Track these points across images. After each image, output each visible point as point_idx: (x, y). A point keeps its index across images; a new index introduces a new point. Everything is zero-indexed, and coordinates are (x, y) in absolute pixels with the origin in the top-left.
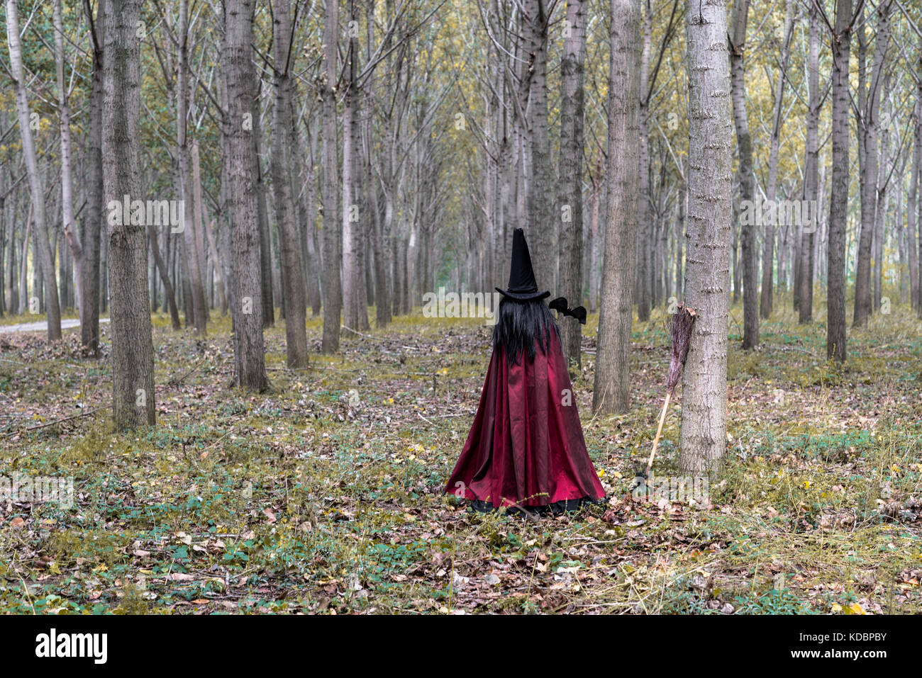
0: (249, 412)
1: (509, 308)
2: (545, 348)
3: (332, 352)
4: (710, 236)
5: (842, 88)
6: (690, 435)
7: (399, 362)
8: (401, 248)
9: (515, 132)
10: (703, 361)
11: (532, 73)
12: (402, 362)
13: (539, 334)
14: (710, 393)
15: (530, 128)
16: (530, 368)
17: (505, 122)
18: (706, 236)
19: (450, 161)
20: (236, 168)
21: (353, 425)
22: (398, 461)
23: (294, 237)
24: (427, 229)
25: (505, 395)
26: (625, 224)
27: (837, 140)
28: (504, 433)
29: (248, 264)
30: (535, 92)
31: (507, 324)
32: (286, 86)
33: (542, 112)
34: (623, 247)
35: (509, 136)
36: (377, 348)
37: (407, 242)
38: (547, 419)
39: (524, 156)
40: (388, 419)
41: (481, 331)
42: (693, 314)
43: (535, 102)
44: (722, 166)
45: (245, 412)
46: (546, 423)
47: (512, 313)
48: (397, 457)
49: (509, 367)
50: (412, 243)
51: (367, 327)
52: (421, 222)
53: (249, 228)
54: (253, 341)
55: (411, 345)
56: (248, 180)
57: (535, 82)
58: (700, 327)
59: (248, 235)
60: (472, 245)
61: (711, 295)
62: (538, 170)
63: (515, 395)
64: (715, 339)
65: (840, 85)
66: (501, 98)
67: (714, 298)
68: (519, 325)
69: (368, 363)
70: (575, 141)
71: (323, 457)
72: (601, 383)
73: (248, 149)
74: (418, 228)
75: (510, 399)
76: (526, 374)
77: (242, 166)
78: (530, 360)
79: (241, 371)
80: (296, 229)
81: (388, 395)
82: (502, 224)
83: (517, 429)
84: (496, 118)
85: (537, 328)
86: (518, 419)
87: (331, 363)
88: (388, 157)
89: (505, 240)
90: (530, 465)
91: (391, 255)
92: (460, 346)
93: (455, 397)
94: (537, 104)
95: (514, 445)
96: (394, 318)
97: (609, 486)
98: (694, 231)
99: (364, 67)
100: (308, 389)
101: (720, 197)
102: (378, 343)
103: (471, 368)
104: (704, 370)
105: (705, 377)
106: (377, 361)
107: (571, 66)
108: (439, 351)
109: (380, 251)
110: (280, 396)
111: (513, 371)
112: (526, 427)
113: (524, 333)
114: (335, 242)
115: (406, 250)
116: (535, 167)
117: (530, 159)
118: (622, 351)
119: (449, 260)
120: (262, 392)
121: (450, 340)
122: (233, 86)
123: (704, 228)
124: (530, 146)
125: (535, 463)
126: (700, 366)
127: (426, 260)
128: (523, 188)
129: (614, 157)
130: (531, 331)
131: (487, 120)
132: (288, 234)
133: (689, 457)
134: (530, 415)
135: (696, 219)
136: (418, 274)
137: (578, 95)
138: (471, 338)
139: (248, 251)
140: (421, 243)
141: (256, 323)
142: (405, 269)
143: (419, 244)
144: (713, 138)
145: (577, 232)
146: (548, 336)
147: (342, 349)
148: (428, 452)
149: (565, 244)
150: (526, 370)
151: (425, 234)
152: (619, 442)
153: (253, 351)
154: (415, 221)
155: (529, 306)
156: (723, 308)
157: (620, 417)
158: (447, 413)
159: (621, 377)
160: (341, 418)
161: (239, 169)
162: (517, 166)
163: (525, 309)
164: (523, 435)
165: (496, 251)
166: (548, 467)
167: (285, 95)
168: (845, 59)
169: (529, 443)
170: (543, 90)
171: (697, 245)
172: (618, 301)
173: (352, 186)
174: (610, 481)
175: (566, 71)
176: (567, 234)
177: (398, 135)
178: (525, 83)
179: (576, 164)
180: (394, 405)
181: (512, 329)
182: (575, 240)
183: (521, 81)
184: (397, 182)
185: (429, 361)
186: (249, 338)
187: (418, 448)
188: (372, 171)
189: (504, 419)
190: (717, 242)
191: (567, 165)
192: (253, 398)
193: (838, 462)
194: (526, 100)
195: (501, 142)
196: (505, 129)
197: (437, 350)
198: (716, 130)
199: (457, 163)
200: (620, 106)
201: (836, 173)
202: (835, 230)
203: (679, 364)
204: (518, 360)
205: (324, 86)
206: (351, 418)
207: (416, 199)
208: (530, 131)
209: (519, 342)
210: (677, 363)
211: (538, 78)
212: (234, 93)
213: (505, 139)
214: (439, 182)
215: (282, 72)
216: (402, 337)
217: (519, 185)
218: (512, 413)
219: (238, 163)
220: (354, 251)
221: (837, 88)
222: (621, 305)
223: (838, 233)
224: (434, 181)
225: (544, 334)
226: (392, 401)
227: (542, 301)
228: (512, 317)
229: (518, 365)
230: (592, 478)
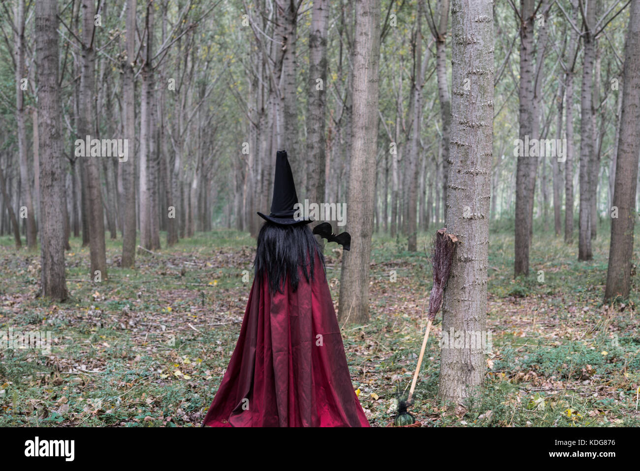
0: (44, 322)
1: (271, 233)
2: (309, 275)
3: (127, 267)
4: (473, 163)
5: (527, 63)
6: (450, 361)
7: (180, 275)
8: (186, 190)
9: (270, 103)
10: (464, 288)
11: (285, 52)
12: (183, 274)
13: (303, 261)
14: (471, 320)
15: (282, 97)
16: (293, 296)
17: (263, 96)
18: (469, 163)
19: (223, 128)
20: (43, 117)
21: (133, 333)
22: (164, 376)
23: (96, 176)
24: (206, 176)
25: (266, 325)
26: (366, 162)
27: (523, 103)
28: (266, 364)
29: (52, 196)
30: (287, 67)
31: (270, 250)
32: (91, 57)
33: (293, 81)
34: (364, 182)
35: (265, 107)
36: (164, 263)
37: (190, 185)
38: (310, 350)
39: (278, 118)
40: (164, 327)
41: (244, 251)
42: (455, 240)
43: (287, 74)
44: (485, 92)
45: (40, 321)
46: (310, 354)
47: (275, 239)
48: (163, 373)
49: (272, 295)
50: (195, 185)
51: (158, 247)
52: (202, 171)
53: (53, 166)
54: (55, 259)
55: (191, 261)
56: (53, 127)
57: (287, 59)
58: (462, 254)
59: (52, 172)
60: (239, 188)
61: (473, 221)
62: (289, 126)
63: (277, 325)
64: (476, 265)
65: (526, 60)
66: (261, 79)
67: (476, 224)
68: (281, 252)
69: (156, 276)
70: (320, 100)
71: (96, 370)
72: (345, 298)
73: (53, 101)
74: (200, 175)
75: (272, 329)
76: (289, 303)
77: (47, 115)
78: (294, 289)
79: (46, 283)
80: (98, 169)
81: (168, 303)
82: (260, 171)
83: (280, 360)
84: (256, 96)
85: (301, 255)
86: (280, 351)
87: (127, 276)
88: (177, 122)
89: (262, 182)
90: (293, 399)
91: (178, 194)
92: (227, 262)
93: (223, 306)
94: (289, 75)
95: (277, 378)
96: (180, 239)
97: (369, 411)
98: (456, 157)
99: (158, 49)
100: (103, 298)
101: (483, 123)
102: (165, 259)
103: (235, 280)
104: (465, 296)
105: (466, 303)
106: (163, 274)
107: (317, 40)
108: (212, 266)
109: (169, 190)
110: (77, 305)
111: (277, 299)
112: (289, 358)
113: (287, 260)
114: (132, 182)
115: (190, 191)
116: (287, 123)
117: (282, 120)
118: (363, 270)
119: (222, 199)
120: (63, 301)
121: (220, 258)
122: (41, 49)
123: (467, 154)
124: (282, 110)
125: (298, 397)
126: (461, 292)
127: (206, 198)
128: (277, 144)
129: (357, 106)
130: (295, 258)
131: (250, 97)
132: (91, 174)
133: (449, 383)
134: (292, 346)
135: (458, 146)
136: (199, 208)
137: (322, 63)
138: (236, 256)
139: (52, 186)
140: (201, 185)
141: (58, 245)
142: (190, 204)
143: (200, 186)
144: (476, 63)
145: (321, 172)
146: (313, 263)
147: (137, 264)
148: (194, 364)
149: (311, 182)
150: (289, 299)
151: (205, 179)
152: (366, 353)
153: (55, 267)
154: (197, 170)
155: (292, 231)
156: (484, 234)
157: (361, 327)
158: (214, 321)
159: (362, 292)
160: (123, 326)
161: (45, 118)
162: (272, 128)
163: (288, 234)
164: (286, 368)
165: (256, 192)
166: (312, 400)
167: (90, 64)
168: (530, 40)
169: (292, 375)
170: (293, 65)
171: (459, 172)
172: (360, 227)
173: (147, 140)
174: (370, 407)
175: (313, 44)
176: (314, 175)
177: (184, 106)
178: (278, 64)
179: (320, 118)
180: (171, 313)
181: (274, 256)
182: (319, 179)
183: (275, 64)
184: (184, 141)
185: (204, 274)
186: (52, 257)
187: (185, 360)
188: (164, 131)
189: (265, 350)
190: (479, 168)
191: (313, 119)
192: (54, 307)
193: (577, 379)
194: (279, 77)
195: (260, 111)
196: (263, 101)
197: (210, 265)
198: (479, 55)
199: (228, 128)
200: (363, 62)
201: (522, 129)
202: (521, 173)
203: (441, 290)
204: (281, 288)
205: (125, 62)
206: (132, 327)
207: (197, 154)
208: (283, 99)
209: (282, 268)
210: (438, 289)
211: (289, 55)
212: (42, 55)
213: (263, 109)
214: (215, 143)
215: (88, 46)
216: (185, 254)
217: (274, 141)
218: (275, 344)
219: (44, 112)
220: (148, 189)
221: (524, 63)
222: (363, 232)
223: (524, 176)
224: (211, 142)
225: (307, 260)
226: (169, 309)
227: (306, 227)
228: (274, 244)
229: (281, 293)
230: (357, 410)
